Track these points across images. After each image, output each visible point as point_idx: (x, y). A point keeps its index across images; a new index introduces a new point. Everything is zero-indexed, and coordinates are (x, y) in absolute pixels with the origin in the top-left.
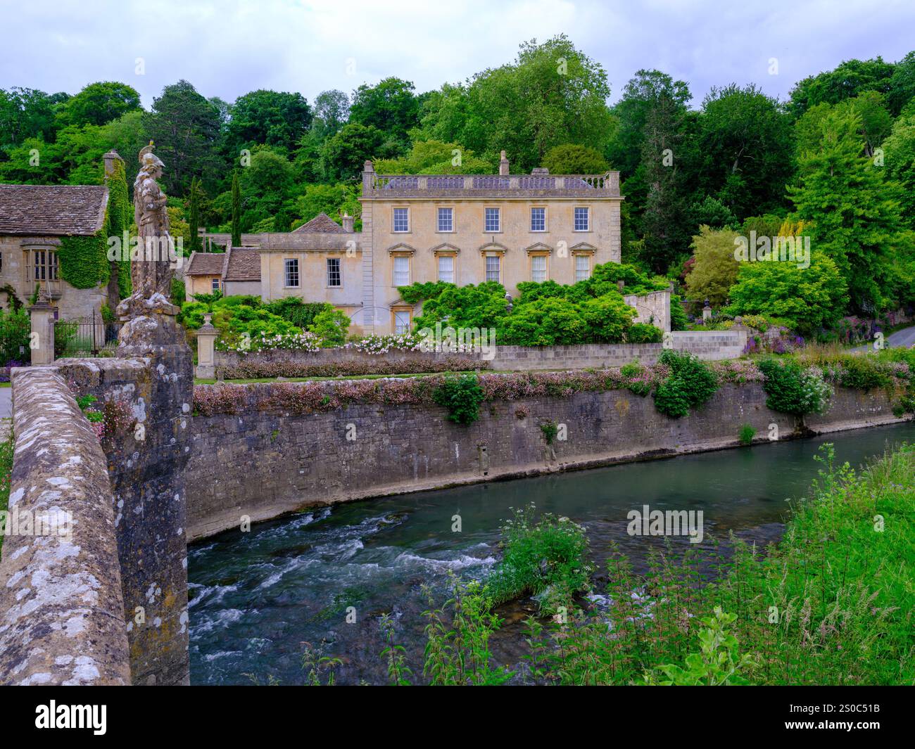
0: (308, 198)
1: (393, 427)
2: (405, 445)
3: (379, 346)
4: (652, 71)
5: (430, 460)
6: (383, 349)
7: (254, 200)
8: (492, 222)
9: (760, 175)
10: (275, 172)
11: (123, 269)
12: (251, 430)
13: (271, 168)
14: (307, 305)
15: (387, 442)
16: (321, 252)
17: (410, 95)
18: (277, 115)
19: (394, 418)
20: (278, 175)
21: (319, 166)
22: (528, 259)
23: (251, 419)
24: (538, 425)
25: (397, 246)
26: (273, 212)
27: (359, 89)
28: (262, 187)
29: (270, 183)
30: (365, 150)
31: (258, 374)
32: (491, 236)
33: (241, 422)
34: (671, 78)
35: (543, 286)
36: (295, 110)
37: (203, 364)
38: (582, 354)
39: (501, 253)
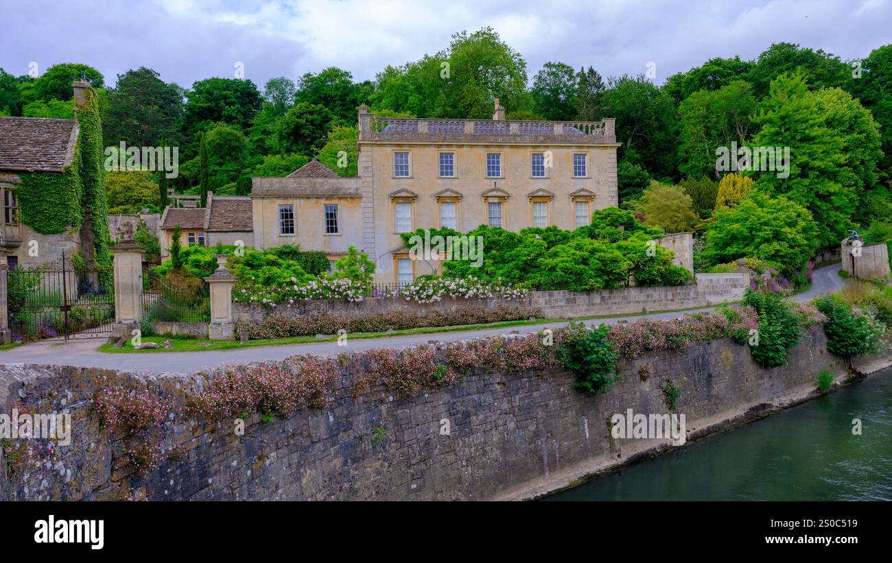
0: (266, 166)
1: (517, 404)
2: (532, 428)
3: (430, 293)
4: (557, 63)
5: (560, 445)
6: (434, 297)
7: (215, 169)
8: (493, 167)
9: (650, 150)
10: (234, 144)
11: (98, 213)
12: (345, 431)
13: (230, 140)
14: (304, 253)
15: (512, 425)
16: (318, 197)
17: (349, 82)
18: (231, 98)
19: (518, 390)
20: (236, 147)
21: (273, 141)
22: (530, 205)
23: (345, 412)
24: (660, 387)
25: (399, 192)
26: (233, 179)
27: (304, 77)
28: (222, 157)
29: (230, 155)
30: (315, 125)
31: (290, 331)
32: (493, 181)
33: (331, 419)
34: (573, 70)
35: (547, 231)
36: (246, 95)
37: (218, 321)
38: (625, 298)
39: (504, 198)
